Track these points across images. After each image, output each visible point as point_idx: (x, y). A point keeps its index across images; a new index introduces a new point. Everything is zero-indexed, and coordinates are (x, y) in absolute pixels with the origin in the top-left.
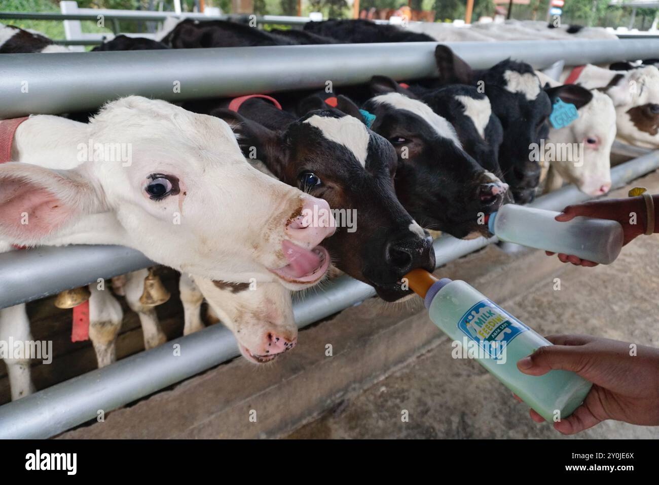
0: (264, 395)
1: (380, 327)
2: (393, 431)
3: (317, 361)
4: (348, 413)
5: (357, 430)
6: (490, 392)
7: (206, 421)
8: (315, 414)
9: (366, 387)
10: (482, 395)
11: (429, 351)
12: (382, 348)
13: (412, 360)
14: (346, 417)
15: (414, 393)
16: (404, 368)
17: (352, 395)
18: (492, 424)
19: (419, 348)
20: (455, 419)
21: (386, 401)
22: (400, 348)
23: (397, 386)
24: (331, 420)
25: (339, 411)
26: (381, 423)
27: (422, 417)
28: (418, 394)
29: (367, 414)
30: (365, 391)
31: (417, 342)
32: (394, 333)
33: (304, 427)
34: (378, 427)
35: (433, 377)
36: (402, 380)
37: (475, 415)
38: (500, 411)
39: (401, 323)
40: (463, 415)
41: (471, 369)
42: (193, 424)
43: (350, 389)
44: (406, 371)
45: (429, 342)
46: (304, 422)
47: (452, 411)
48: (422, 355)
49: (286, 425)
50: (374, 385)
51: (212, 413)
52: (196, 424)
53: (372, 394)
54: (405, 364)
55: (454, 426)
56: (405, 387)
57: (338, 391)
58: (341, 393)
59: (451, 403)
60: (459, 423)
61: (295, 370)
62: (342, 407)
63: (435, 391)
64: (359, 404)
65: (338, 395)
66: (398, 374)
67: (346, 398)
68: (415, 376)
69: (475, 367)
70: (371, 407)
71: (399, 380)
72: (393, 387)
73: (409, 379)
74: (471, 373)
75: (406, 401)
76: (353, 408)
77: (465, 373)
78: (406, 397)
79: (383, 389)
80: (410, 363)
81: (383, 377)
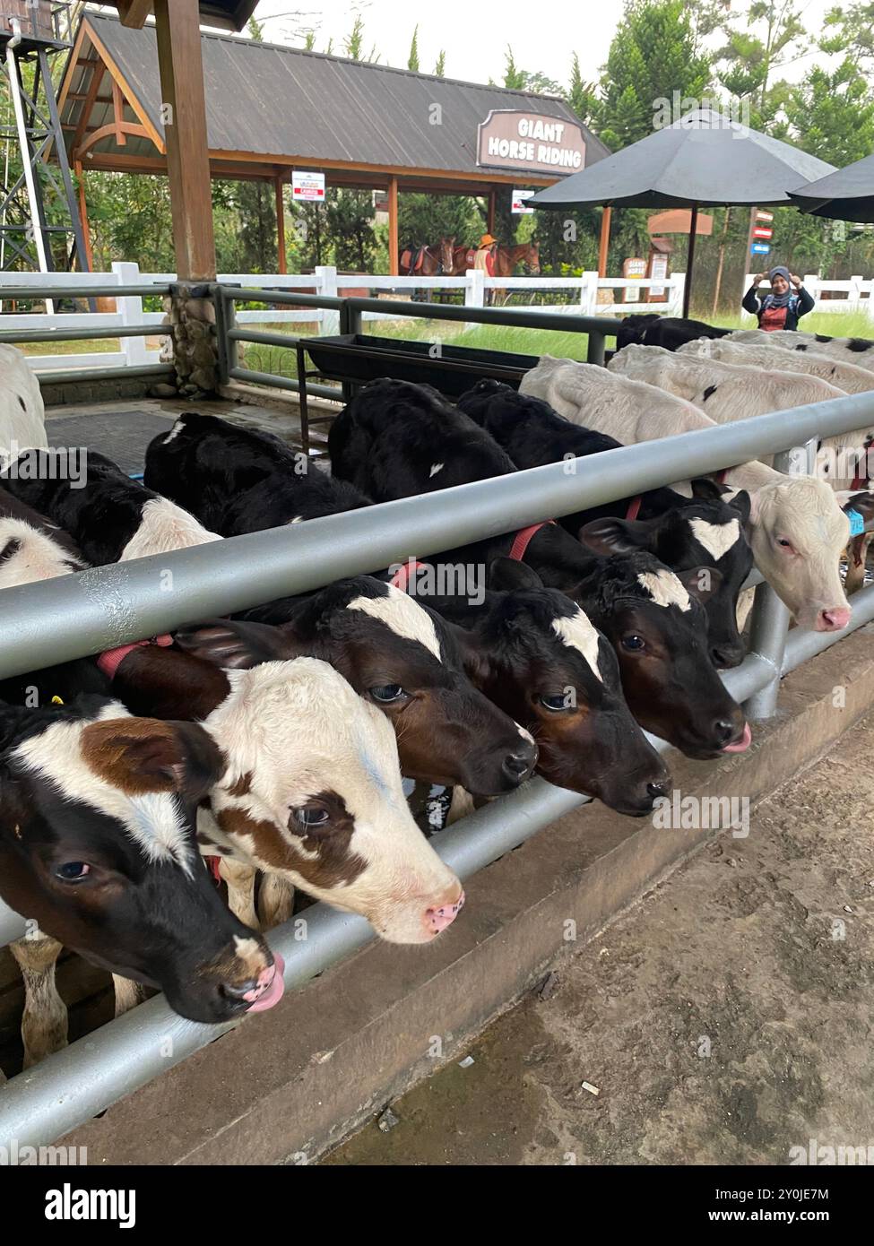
0: (455, 967)
1: (594, 853)
3: (518, 911)
4: (560, 991)
5: (581, 1016)
6: (763, 940)
7: (387, 1013)
8: (513, 999)
9: (577, 952)
10: (751, 945)
11: (659, 887)
12: (599, 884)
13: (637, 902)
14: (558, 998)
15: (651, 954)
16: (627, 916)
17: (560, 965)
18: (774, 987)
19: (646, 883)
20: (721, 986)
21: (614, 968)
22: (621, 886)
23: (622, 944)
24: (538, 1005)
25: (546, 990)
26: (612, 1001)
27: (672, 986)
28: (658, 953)
29: (589, 990)
30: (578, 956)
31: (643, 874)
32: (615, 859)
33: (500, 1019)
34: (611, 1008)
35: (674, 925)
36: (628, 934)
37: (747, 976)
38: (782, 967)
39: (624, 843)
40: (730, 978)
41: (727, 908)
43: (558, 955)
44: (631, 919)
45: (658, 873)
46: (499, 1013)
47: (713, 973)
48: (651, 893)
50: (589, 946)
51: (393, 1002)
53: (588, 959)
54: (628, 909)
55: (721, 996)
56: (636, 945)
57: (543, 959)
58: (546, 962)
59: (709, 963)
60: (727, 990)
61: (491, 927)
62: (550, 985)
63: (680, 946)
64: (573, 977)
65: (542, 966)
66: (620, 926)
67: (553, 969)
68: (647, 927)
69: (733, 905)
70: (593, 980)
71: (624, 935)
72: (618, 947)
73: (639, 932)
74: (728, 916)
75: (642, 966)
76: (567, 984)
77: (720, 915)
78: (640, 960)
79: (604, 951)
80: (635, 907)
81: (601, 933)
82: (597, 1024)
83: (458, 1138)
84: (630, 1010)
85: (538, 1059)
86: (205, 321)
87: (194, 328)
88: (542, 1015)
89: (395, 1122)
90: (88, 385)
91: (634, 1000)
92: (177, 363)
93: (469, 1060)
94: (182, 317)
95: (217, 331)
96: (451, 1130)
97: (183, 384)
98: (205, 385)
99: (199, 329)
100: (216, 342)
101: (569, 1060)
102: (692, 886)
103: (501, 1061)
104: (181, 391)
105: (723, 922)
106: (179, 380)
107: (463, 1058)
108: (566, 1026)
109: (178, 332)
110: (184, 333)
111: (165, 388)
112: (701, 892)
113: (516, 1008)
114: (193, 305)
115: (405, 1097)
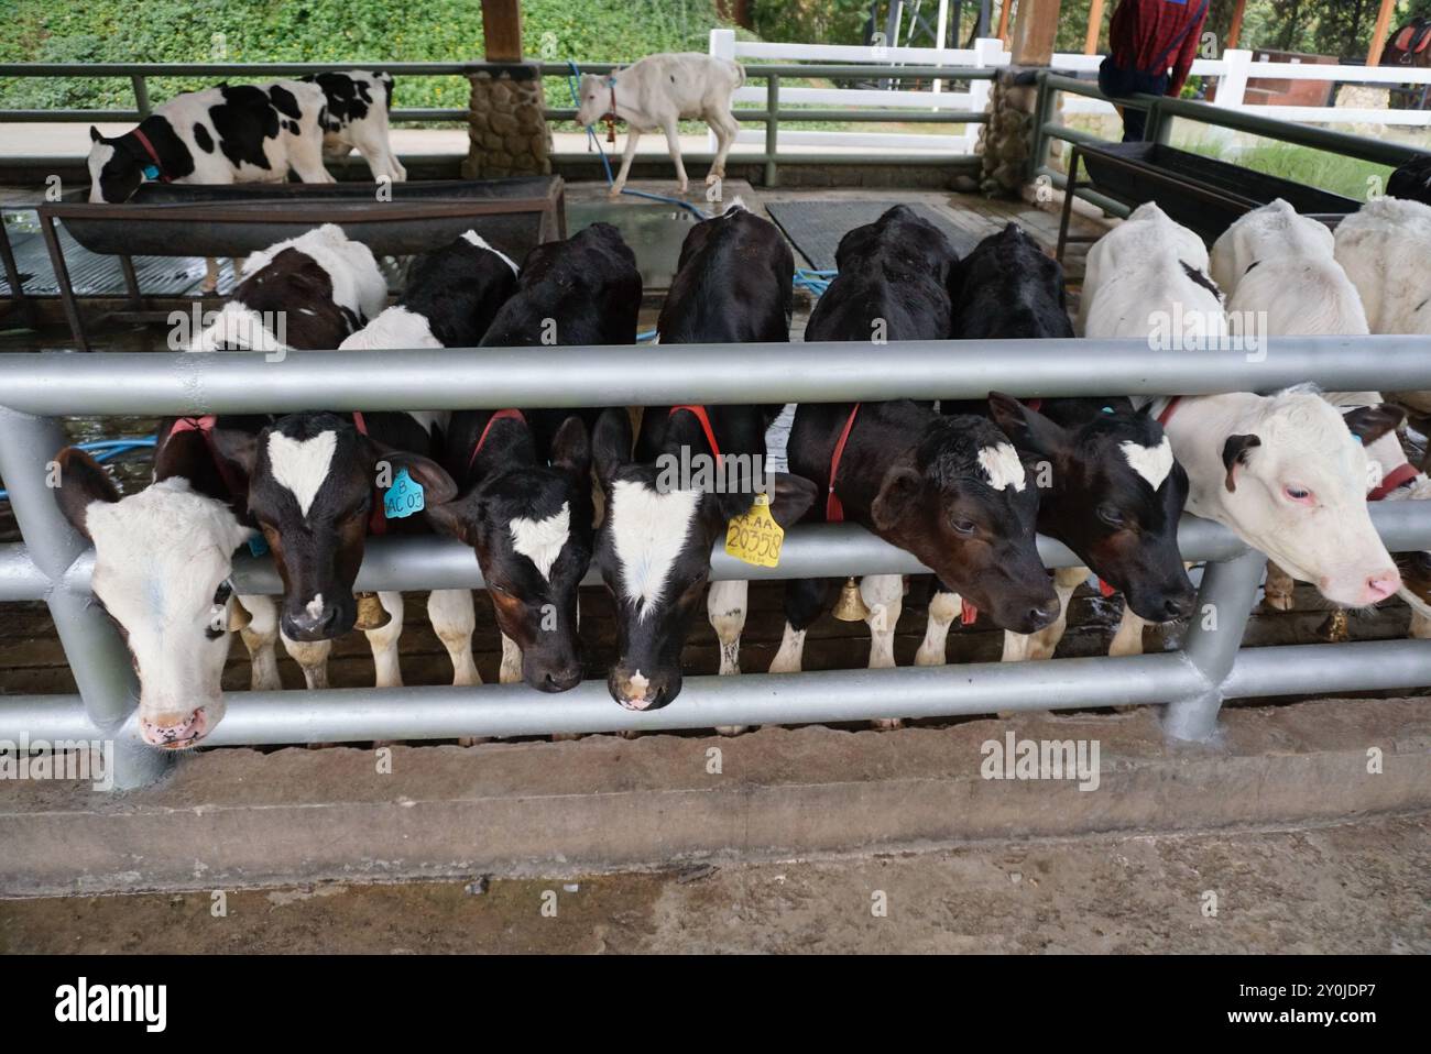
2: (742, 942)
4: (702, 885)
5: (695, 915)
7: (475, 800)
8: (653, 865)
9: (754, 863)
11: (905, 855)
12: (789, 811)
13: (864, 856)
14: (695, 890)
15: (822, 906)
16: (840, 862)
17: (723, 864)
19: (880, 842)
21: (770, 896)
22: (830, 827)
23: (805, 883)
24: (671, 883)
25: (690, 877)
26: (735, 922)
28: (827, 909)
29: (727, 900)
30: (751, 868)
31: (876, 831)
33: (629, 875)
36: (822, 878)
42: (458, 797)
43: (724, 853)
44: (841, 868)
45: (906, 840)
46: (632, 868)
48: (888, 856)
49: (601, 860)
50: (773, 866)
52: (462, 799)
53: (758, 875)
54: (847, 857)
56: (817, 891)
57: (702, 848)
58: (705, 853)
61: (622, 786)
62: (699, 875)
64: (726, 883)
65: (697, 854)
66: (822, 867)
67: (714, 863)
68: (846, 882)
70: (741, 894)
71: (816, 876)
72: (798, 882)
73: (834, 883)
74: (942, 921)
75: (798, 912)
76: (715, 883)
77: (935, 916)
78: (803, 905)
79: (782, 877)
80: (856, 859)
81: (794, 861)
82: (699, 929)
83: (505, 933)
84: (741, 938)
85: (623, 922)
86: (1024, 111)
87: (1010, 119)
88: (665, 893)
89: (478, 891)
90: (888, 170)
91: (754, 933)
92: (986, 155)
93: (575, 888)
94: (1000, 105)
95: (1034, 123)
96: (506, 924)
97: (986, 178)
98: (1007, 183)
99: (1016, 121)
100: (1030, 136)
101: (643, 939)
102: (942, 874)
103: (596, 904)
104: (982, 186)
105: (929, 925)
106: (983, 174)
107: (571, 883)
108: (673, 914)
109: (995, 123)
110: (999, 122)
111: (965, 181)
112: (943, 885)
113: (652, 874)
114: (1014, 92)
115: (505, 881)
